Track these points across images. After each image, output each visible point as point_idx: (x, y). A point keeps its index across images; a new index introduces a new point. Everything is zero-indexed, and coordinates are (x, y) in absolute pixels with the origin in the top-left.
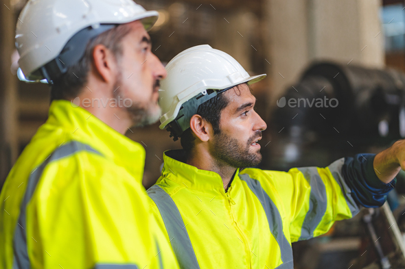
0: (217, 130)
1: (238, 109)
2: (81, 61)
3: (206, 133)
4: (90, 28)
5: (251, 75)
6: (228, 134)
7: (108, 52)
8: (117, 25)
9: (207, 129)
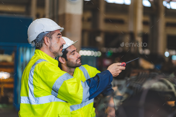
0: (66, 60)
1: (71, 53)
2: (41, 40)
3: (64, 61)
4: (44, 32)
5: (74, 42)
6: (70, 60)
7: (48, 38)
8: (51, 31)
9: (64, 60)
